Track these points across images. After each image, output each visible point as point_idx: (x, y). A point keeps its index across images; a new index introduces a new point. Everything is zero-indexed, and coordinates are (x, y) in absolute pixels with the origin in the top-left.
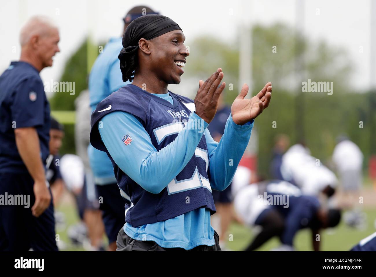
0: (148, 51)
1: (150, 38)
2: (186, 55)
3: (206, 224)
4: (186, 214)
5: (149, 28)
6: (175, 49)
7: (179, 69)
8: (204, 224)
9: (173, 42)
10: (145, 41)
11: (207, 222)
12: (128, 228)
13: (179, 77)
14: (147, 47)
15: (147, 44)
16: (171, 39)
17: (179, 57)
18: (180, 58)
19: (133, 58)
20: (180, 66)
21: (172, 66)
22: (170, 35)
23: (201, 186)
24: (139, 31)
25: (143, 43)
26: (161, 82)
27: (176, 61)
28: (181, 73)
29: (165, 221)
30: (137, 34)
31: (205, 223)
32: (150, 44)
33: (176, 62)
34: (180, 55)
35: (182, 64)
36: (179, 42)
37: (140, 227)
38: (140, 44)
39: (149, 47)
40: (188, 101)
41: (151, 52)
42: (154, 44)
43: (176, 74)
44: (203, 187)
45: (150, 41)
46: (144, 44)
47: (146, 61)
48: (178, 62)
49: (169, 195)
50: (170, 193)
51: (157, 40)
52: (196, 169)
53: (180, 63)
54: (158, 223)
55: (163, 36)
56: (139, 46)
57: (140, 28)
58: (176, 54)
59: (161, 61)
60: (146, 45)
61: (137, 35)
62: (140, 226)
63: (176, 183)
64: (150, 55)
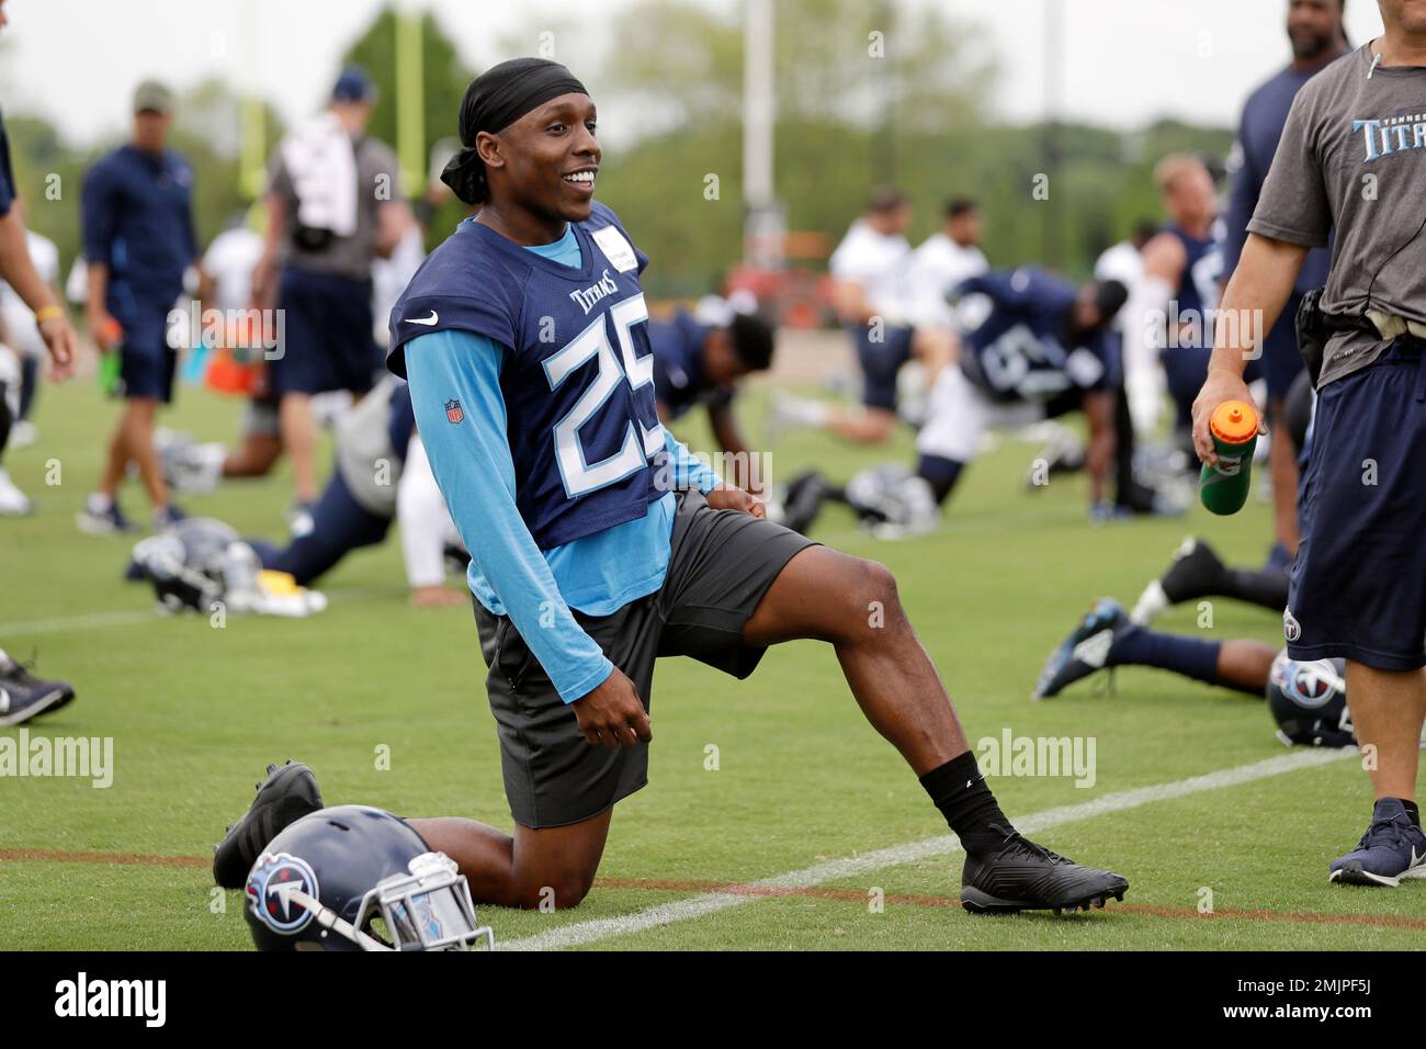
0: (499, 162)
1: (498, 128)
2: (589, 154)
6: (556, 146)
7: (576, 190)
9: (550, 129)
10: (488, 139)
13: (583, 207)
14: (493, 150)
15: (493, 143)
16: (545, 123)
17: (574, 163)
18: (577, 165)
20: (579, 182)
22: (540, 114)
23: (642, 466)
25: (485, 141)
27: (565, 175)
28: (584, 198)
32: (501, 143)
33: (567, 177)
34: (573, 156)
36: (570, 124)
38: (480, 147)
39: (500, 151)
41: (505, 161)
42: (507, 143)
45: (500, 135)
46: (488, 145)
48: (577, 175)
49: (568, 497)
50: (573, 495)
51: (512, 131)
55: (524, 119)
58: (562, 159)
60: (492, 145)
63: (586, 470)
64: (504, 167)
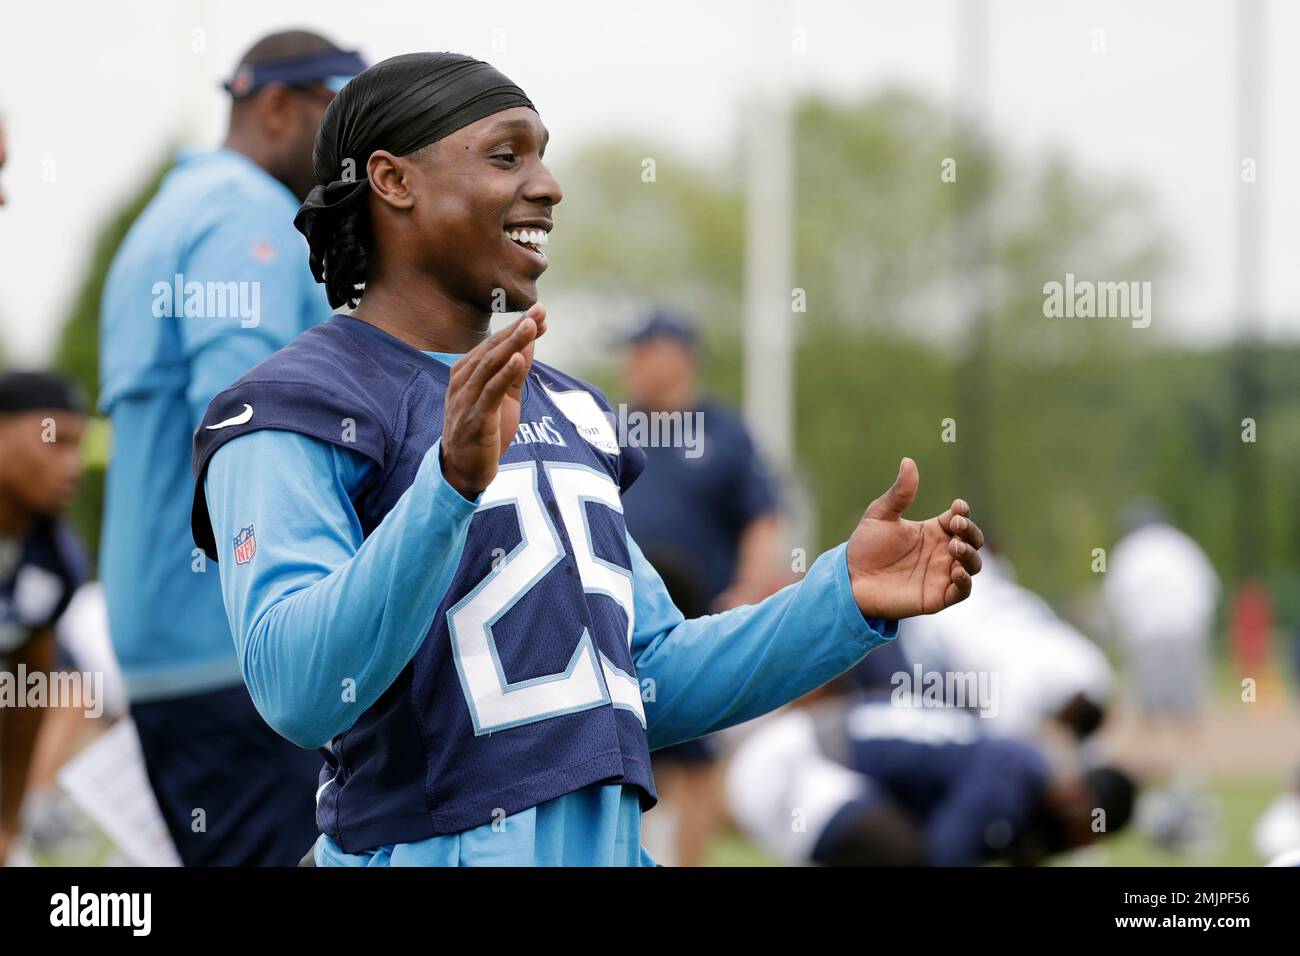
0: (404, 198)
1: (409, 149)
2: (547, 201)
3: (622, 841)
4: (544, 807)
5: (402, 112)
6: (501, 184)
7: (523, 256)
8: (617, 841)
9: (494, 157)
10: (389, 162)
11: (625, 835)
12: (331, 857)
13: (527, 285)
14: (398, 181)
15: (398, 171)
16: (487, 147)
17: (522, 212)
18: (525, 215)
19: (349, 226)
20: (528, 245)
21: (495, 247)
22: (484, 130)
23: (601, 701)
24: (365, 123)
25: (382, 167)
26: (459, 307)
27: (510, 227)
28: (534, 271)
29: (460, 832)
30: (359, 135)
31: (619, 841)
32: (411, 172)
33: (511, 232)
34: (525, 202)
35: (536, 237)
36: (521, 154)
37: (372, 855)
38: (373, 173)
39: (408, 182)
40: (566, 384)
41: (416, 200)
42: (425, 171)
43: (514, 277)
44: (611, 704)
45: (411, 160)
46: (387, 173)
47: (399, 236)
48: (519, 232)
49: (476, 734)
50: (484, 730)
51: (433, 154)
52: (586, 637)
53: (529, 233)
54: (436, 841)
55: (457, 137)
56: (368, 181)
57: (372, 109)
58: (508, 203)
59: (450, 230)
60: (396, 175)
61: (362, 137)
62: (371, 852)
63: (505, 691)
64: (410, 210)
